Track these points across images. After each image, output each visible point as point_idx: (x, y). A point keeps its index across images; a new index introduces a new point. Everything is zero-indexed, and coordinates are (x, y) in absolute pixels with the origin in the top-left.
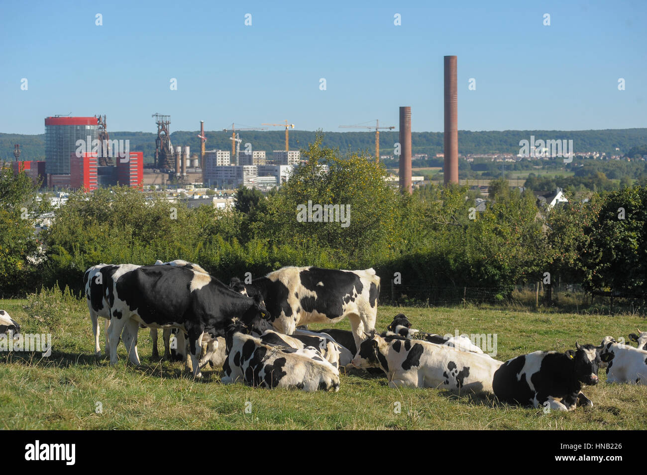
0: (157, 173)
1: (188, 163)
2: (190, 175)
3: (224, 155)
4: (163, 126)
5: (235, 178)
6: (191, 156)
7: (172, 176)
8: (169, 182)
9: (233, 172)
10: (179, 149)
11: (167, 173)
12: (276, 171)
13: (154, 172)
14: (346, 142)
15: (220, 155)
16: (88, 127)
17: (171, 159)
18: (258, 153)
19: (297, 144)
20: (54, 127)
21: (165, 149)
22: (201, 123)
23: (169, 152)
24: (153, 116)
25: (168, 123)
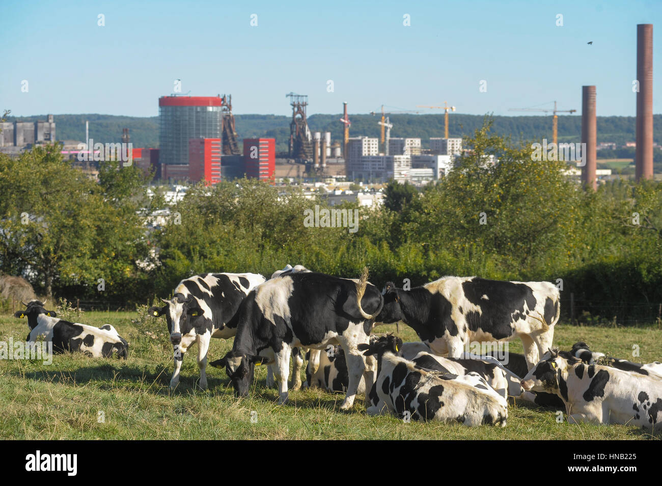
0: (291, 164)
1: (328, 152)
2: (331, 166)
3: (371, 143)
4: (299, 107)
5: (384, 170)
6: (332, 144)
7: (309, 168)
8: (305, 175)
9: (381, 163)
10: (318, 135)
11: (303, 163)
12: (434, 162)
13: (288, 162)
14: (518, 128)
15: (367, 143)
16: (210, 109)
17: (309, 147)
18: (412, 141)
19: (458, 130)
20: (170, 109)
21: (302, 135)
22: (345, 105)
23: (307, 139)
24: (287, 96)
25: (305, 105)
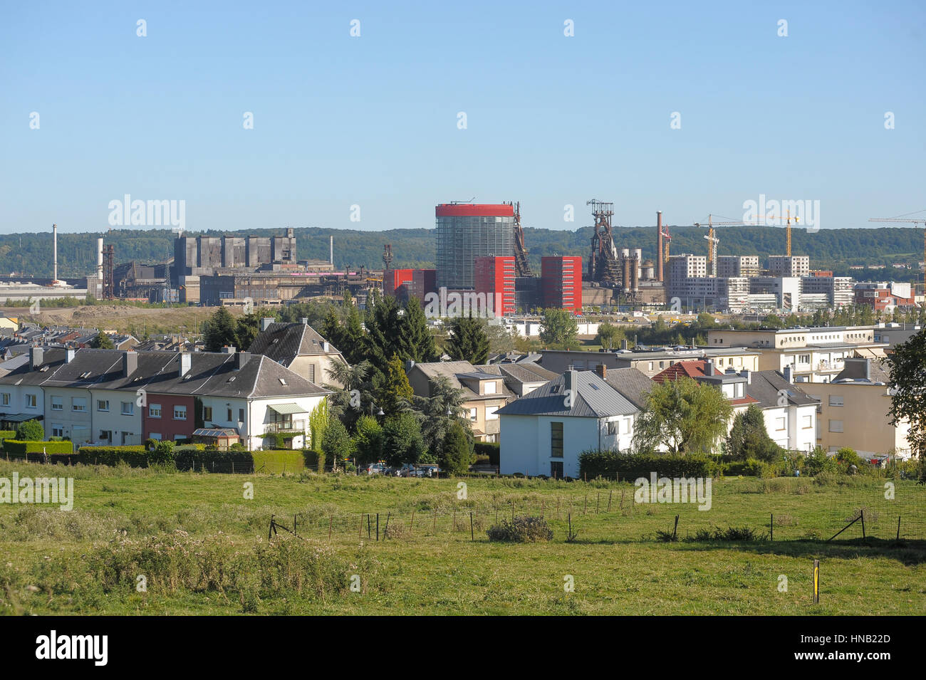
0: (596, 288)
1: (639, 274)
2: (645, 291)
3: (698, 261)
4: (603, 217)
5: (715, 296)
6: (644, 264)
7: (618, 292)
8: (613, 301)
9: (712, 287)
10: (626, 252)
11: (611, 288)
12: (776, 285)
13: (592, 287)
14: (840, 244)
15: (692, 261)
16: (498, 219)
17: (616, 267)
18: (748, 259)
19: (766, 246)
20: (449, 219)
21: (606, 252)
22: (659, 214)
23: (612, 256)
24: (588, 203)
25: (610, 214)
